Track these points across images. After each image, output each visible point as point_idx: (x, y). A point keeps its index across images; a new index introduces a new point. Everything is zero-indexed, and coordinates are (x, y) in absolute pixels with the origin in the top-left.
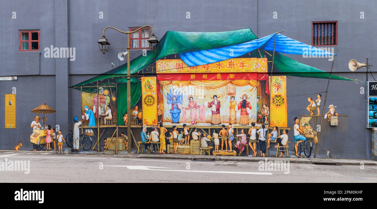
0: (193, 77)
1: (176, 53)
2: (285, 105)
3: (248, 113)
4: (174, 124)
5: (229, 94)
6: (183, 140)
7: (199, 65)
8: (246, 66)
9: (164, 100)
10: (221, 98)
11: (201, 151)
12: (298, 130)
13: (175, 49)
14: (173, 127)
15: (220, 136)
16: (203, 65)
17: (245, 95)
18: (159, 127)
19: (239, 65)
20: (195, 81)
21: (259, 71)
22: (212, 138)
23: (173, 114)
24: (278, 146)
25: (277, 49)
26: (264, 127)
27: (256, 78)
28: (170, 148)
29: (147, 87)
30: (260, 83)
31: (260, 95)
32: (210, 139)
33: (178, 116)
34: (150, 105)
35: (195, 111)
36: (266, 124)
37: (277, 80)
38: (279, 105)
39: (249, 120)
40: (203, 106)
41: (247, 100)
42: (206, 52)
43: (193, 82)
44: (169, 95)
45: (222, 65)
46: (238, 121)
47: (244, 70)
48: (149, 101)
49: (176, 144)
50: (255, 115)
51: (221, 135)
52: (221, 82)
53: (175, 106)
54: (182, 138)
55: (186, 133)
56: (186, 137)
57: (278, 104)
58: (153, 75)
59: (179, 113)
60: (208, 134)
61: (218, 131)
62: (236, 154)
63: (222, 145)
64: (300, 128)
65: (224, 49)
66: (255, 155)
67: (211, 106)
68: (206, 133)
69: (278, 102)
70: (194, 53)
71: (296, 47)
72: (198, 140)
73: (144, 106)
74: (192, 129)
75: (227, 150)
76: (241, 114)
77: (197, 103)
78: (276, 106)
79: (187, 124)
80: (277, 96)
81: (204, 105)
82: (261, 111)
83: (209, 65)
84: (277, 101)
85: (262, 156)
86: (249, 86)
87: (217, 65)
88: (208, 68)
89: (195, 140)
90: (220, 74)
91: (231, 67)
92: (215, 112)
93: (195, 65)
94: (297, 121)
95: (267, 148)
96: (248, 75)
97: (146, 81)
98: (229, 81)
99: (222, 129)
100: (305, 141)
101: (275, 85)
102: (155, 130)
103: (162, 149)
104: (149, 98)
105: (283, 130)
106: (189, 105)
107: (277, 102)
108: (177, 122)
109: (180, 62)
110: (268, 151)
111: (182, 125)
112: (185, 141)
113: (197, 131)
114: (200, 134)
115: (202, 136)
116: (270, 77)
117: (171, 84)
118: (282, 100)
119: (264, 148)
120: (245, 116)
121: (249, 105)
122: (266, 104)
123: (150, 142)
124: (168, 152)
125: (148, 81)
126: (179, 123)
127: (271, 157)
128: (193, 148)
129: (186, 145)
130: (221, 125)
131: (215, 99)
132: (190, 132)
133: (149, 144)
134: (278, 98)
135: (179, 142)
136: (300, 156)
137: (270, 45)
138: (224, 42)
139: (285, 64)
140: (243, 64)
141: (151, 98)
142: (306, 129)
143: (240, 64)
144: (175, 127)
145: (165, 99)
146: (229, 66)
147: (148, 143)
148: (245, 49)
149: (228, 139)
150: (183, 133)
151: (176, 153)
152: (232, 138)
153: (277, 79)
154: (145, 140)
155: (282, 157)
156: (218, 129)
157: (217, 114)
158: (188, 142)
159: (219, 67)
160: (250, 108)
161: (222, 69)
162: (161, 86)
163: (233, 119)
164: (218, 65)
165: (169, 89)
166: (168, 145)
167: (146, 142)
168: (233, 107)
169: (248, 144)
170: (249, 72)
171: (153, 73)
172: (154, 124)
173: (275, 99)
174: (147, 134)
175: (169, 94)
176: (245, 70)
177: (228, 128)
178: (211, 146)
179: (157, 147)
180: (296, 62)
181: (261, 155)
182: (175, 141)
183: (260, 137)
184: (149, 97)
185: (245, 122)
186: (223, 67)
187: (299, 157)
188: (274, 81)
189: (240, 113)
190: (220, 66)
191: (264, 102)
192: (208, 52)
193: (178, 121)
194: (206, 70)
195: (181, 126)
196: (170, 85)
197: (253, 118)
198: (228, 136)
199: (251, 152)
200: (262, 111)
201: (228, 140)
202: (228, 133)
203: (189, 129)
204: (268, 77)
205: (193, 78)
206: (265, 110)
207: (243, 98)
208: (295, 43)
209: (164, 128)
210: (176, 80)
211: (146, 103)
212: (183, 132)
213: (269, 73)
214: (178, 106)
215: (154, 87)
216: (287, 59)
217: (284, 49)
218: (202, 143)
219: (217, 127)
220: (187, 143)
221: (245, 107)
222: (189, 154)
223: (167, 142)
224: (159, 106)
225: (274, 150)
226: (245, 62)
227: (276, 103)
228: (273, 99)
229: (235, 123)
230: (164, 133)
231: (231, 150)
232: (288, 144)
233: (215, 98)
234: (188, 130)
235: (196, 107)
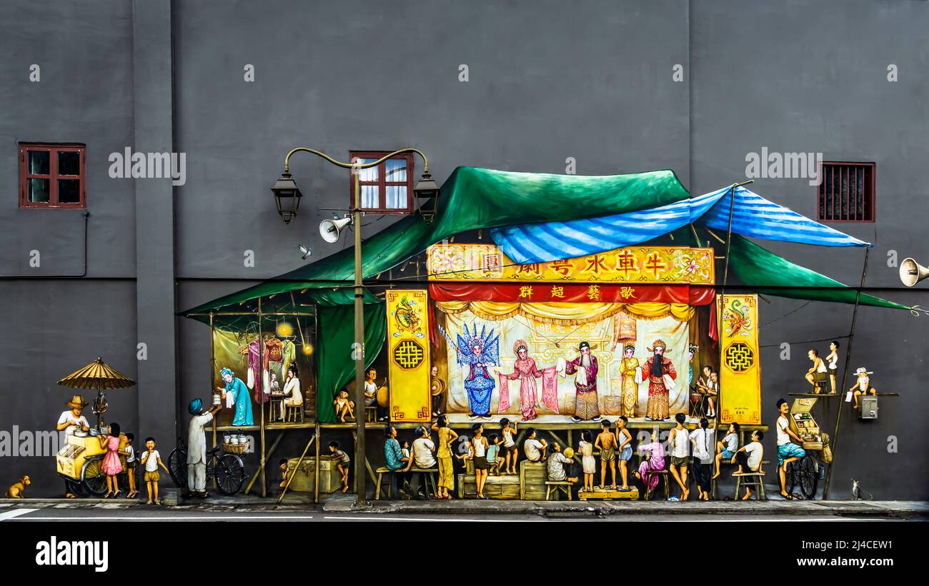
0: (527, 292)
1: (481, 226)
2: (755, 368)
3: (667, 388)
4: (477, 420)
5: (620, 340)
6: (500, 462)
7: (543, 262)
8: (662, 267)
9: (449, 354)
10: (599, 348)
11: (549, 489)
12: (785, 430)
13: (479, 215)
14: (474, 426)
15: (598, 450)
16: (555, 262)
17: (660, 341)
18: (434, 427)
19: (645, 263)
20: (532, 304)
21: (695, 281)
22: (578, 456)
23: (472, 393)
24: (738, 473)
25: (737, 227)
26: (705, 425)
27: (687, 299)
28: (465, 483)
29: (402, 318)
30: (696, 310)
31: (696, 342)
32: (573, 458)
33: (487, 396)
34: (411, 365)
35: (533, 383)
36: (710, 417)
37: (737, 305)
38: (742, 369)
39: (669, 407)
40: (552, 371)
41: (665, 355)
42: (560, 228)
43: (527, 306)
44: (461, 338)
45: (603, 263)
46: (643, 409)
47: (657, 278)
48: (409, 355)
49: (482, 474)
50: (685, 394)
51: (599, 447)
52: (599, 308)
53: (478, 370)
54: (499, 456)
55: (509, 442)
56: (509, 452)
57: (738, 366)
58: (419, 286)
59: (490, 389)
60: (568, 446)
61: (591, 436)
62: (638, 496)
63: (603, 472)
64: (793, 426)
65: (606, 220)
66: (686, 498)
67: (574, 371)
68: (561, 442)
69: (740, 361)
70: (529, 229)
71: (782, 222)
72: (540, 460)
73: (393, 368)
74: (524, 432)
75: (614, 486)
76: (651, 392)
77: (537, 364)
78: (735, 370)
79: (512, 418)
80: (735, 345)
81: (555, 368)
82: (698, 383)
83: (570, 262)
84: (736, 358)
85: (703, 500)
86: (670, 317)
87: (590, 261)
88: (566, 271)
89: (533, 462)
90: (596, 286)
91: (626, 270)
92: (585, 386)
93: (533, 259)
94: (784, 409)
95: (714, 477)
96: (668, 289)
97: (398, 300)
98: (621, 305)
99: (601, 431)
100: (802, 458)
101: (732, 316)
102: (424, 436)
103: (443, 488)
104: (408, 347)
105: (752, 432)
106: (517, 369)
107: (737, 360)
108: (483, 412)
109: (492, 250)
110: (717, 484)
111: (499, 422)
112: (505, 463)
113: (538, 438)
114: (547, 445)
115: (551, 450)
116: (718, 297)
117: (468, 311)
118: (748, 356)
119: (705, 478)
120: (660, 396)
121: (670, 368)
122: (710, 365)
123: (410, 468)
124: (461, 496)
125: (404, 300)
126: (490, 416)
127: (724, 500)
128: (528, 482)
129: (507, 475)
130: (599, 420)
131: (585, 352)
132: (519, 439)
133: (409, 475)
134: (739, 351)
135: (490, 466)
136: (792, 496)
137: (720, 216)
138: (609, 202)
139: (757, 264)
140: (655, 261)
141: (412, 347)
142: (804, 430)
143: (649, 263)
144: (478, 425)
145: (452, 353)
146: (621, 266)
147: (406, 470)
148: (660, 223)
149: (617, 457)
150: (500, 443)
151: (482, 496)
152: (627, 455)
153: (737, 303)
154: (395, 464)
155: (749, 499)
156: (592, 430)
157: (590, 390)
158: (514, 467)
159: (594, 267)
160: (674, 376)
161: (602, 273)
162: (440, 315)
163: (629, 403)
164: (595, 262)
165: (461, 324)
166: (461, 477)
167: (399, 469)
168: (630, 373)
169: (668, 469)
170: (669, 282)
171: (418, 279)
172: (423, 420)
173: (733, 354)
174: (402, 446)
175: (462, 336)
176: (661, 278)
177: (617, 430)
178: (575, 477)
179: (430, 481)
180: (782, 259)
181: (700, 497)
182: (480, 463)
183: (698, 451)
184: (406, 345)
185: (660, 414)
186: (606, 269)
187: (789, 499)
188: (728, 306)
189: (648, 390)
190: (598, 265)
191: (706, 360)
192: (567, 229)
193: (487, 410)
194: (562, 276)
195: (494, 423)
196: (464, 313)
197: (681, 401)
198: (618, 450)
199: (675, 490)
200: (701, 383)
201: (617, 460)
202: (618, 442)
203: (515, 432)
204: (715, 296)
205: (528, 296)
206: (708, 381)
207: (655, 350)
208: (778, 213)
209: (448, 429)
210: (482, 300)
211: (399, 362)
212: (499, 441)
213: (718, 288)
214: (488, 369)
215: (423, 317)
216: (762, 253)
217: (754, 226)
218: (552, 469)
219: (590, 425)
220: (511, 469)
221: (660, 375)
222: (517, 497)
223: (459, 468)
224: (435, 369)
225: (730, 483)
226: (660, 256)
227: (735, 362)
228: (727, 352)
229: (636, 415)
230: (449, 444)
231: (625, 486)
232: (764, 466)
233: (584, 348)
234: (513, 435)
235: (534, 372)
